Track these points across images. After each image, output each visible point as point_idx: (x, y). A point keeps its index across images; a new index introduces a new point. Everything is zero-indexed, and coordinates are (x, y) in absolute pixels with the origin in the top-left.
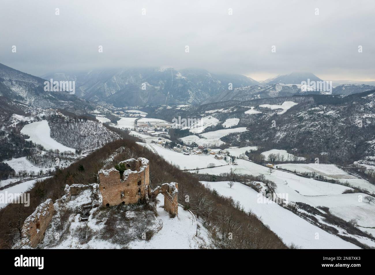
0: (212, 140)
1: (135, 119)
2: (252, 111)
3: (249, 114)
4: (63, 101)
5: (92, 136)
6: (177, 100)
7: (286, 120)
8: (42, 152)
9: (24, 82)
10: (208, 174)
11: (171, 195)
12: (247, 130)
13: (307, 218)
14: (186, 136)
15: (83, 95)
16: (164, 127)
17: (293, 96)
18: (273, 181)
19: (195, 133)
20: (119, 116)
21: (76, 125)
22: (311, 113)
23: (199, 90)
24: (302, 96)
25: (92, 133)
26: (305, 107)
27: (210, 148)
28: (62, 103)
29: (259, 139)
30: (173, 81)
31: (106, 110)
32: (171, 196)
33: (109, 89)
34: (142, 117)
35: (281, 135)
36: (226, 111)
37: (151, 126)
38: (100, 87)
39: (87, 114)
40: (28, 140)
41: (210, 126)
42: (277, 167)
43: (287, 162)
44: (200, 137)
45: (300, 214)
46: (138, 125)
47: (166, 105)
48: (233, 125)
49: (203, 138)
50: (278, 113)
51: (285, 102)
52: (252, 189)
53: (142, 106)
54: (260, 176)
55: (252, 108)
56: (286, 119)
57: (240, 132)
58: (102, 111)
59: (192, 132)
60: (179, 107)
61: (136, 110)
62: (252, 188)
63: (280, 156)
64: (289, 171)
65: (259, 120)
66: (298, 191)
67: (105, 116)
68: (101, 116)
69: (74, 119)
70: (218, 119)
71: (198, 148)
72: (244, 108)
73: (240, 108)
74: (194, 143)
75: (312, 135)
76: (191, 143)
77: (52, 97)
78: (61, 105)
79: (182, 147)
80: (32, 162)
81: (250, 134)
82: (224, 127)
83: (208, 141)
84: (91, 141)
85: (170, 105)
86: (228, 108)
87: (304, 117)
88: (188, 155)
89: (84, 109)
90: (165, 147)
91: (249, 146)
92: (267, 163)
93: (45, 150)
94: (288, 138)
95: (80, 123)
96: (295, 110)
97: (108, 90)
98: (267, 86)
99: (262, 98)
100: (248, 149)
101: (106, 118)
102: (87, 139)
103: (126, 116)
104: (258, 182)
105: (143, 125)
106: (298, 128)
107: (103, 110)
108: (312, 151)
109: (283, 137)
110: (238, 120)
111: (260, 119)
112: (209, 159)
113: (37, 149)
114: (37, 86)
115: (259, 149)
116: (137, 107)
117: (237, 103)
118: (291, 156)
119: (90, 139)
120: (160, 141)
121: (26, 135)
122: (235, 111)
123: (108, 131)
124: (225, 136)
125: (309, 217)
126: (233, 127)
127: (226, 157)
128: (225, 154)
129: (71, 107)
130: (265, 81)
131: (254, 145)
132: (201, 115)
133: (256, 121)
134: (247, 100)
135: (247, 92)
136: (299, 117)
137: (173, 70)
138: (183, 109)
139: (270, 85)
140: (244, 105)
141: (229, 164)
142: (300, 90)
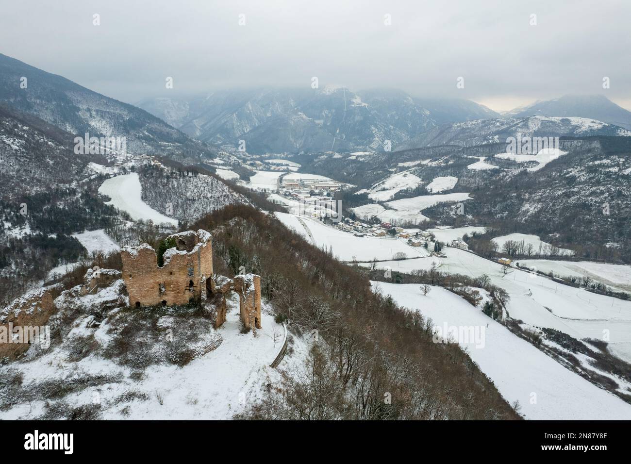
0: (406, 213)
1: (280, 174)
2: (481, 165)
3: (475, 170)
4: (165, 143)
5: (205, 199)
6: (351, 144)
7: (543, 181)
8: (127, 223)
9: (108, 112)
10: (391, 270)
13: (561, 357)
14: (361, 205)
15: (198, 133)
16: (326, 188)
17: (560, 139)
18: (503, 288)
19: (377, 201)
20: (254, 169)
21: (181, 182)
22: (592, 170)
23: (391, 126)
24: (578, 139)
26: (581, 160)
27: (401, 226)
28: (165, 146)
29: (490, 214)
30: (345, 110)
31: (233, 159)
32: (245, 296)
33: (240, 123)
34: (291, 170)
35: (530, 208)
36: (434, 164)
37: (304, 186)
38: (226, 120)
39: (202, 164)
40: (108, 203)
41: (405, 188)
42: (518, 264)
43: (537, 257)
44: (386, 208)
45: (547, 349)
46: (283, 185)
47: (332, 151)
48: (446, 189)
49: (390, 208)
50: (529, 170)
51: (544, 150)
52: (464, 300)
53: (293, 153)
54: (481, 279)
55: (482, 158)
56: (542, 179)
57: (456, 201)
58: (227, 160)
59: (374, 199)
60: (354, 155)
61: (283, 159)
62: (464, 298)
63: (525, 245)
64: (539, 273)
65: (494, 181)
66: (550, 308)
67: (230, 169)
68: (224, 168)
69: (177, 172)
70: (420, 178)
71: (380, 226)
72: (466, 158)
73: (460, 158)
74: (375, 216)
75: (591, 211)
76: (369, 218)
77: (149, 136)
78: (161, 149)
80: (112, 237)
81: (474, 206)
82: (429, 191)
83: (399, 215)
84: (202, 207)
85: (339, 152)
86: (438, 158)
87: (578, 177)
88: (362, 236)
89: (199, 157)
90: (324, 223)
91: (472, 226)
92: (501, 257)
93: (131, 220)
94: (544, 213)
95: (187, 178)
96: (561, 165)
97: (238, 126)
98: (513, 121)
100: (469, 231)
101: (233, 172)
102: (196, 205)
103: (264, 169)
104: (476, 289)
105: (291, 185)
106: (563, 197)
107: (229, 159)
108: (589, 239)
109: (534, 212)
110: (455, 180)
111: (494, 178)
112: (398, 245)
113: (120, 218)
114: (127, 119)
115: (488, 231)
116: (284, 154)
117: (454, 150)
118: (545, 247)
121: (105, 196)
122: (451, 164)
123: (230, 193)
124: (429, 206)
125: (565, 355)
126: (445, 192)
127: (428, 243)
128: (427, 238)
129: (177, 153)
130: (511, 111)
131: (481, 224)
132: (391, 170)
133: (488, 182)
134: (474, 144)
135: (476, 130)
136: (568, 177)
137: (347, 91)
138: (361, 158)
139: (517, 118)
140: (467, 154)
141: (431, 256)
142: (577, 127)
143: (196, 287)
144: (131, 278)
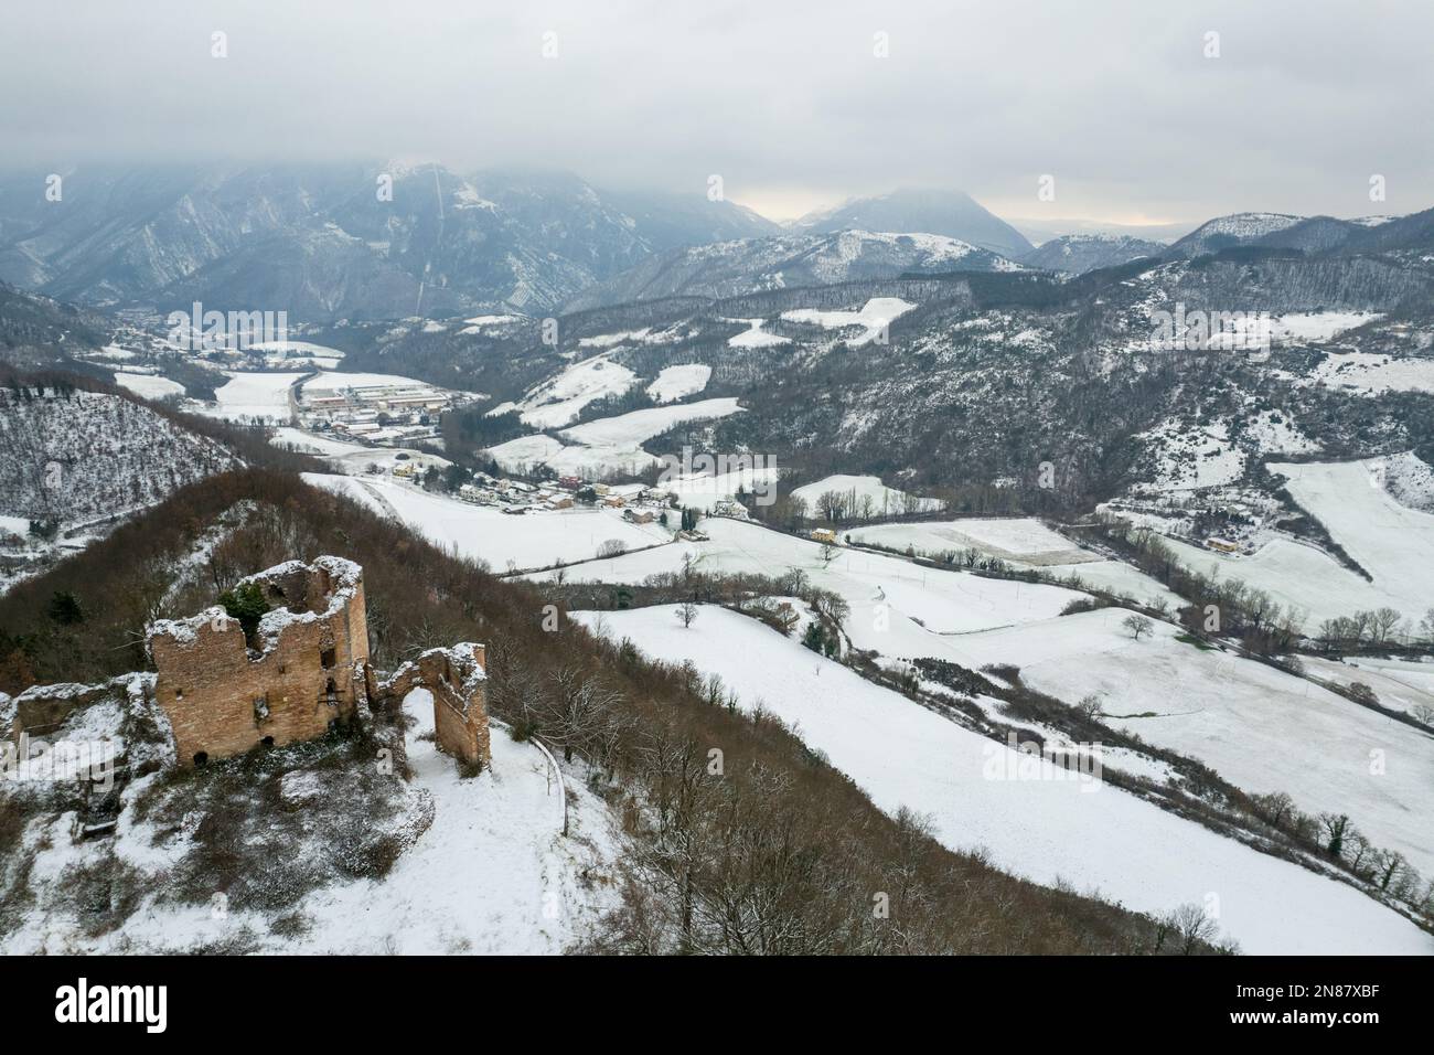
0: (611, 451)
1: (294, 377)
2: (755, 337)
3: (744, 347)
5: (104, 457)
6: (463, 298)
7: (877, 366)
10: (599, 582)
11: (461, 693)
12: (741, 409)
13: (952, 709)
14: (506, 439)
15: (39, 279)
16: (416, 405)
17: (898, 279)
18: (834, 591)
19: (542, 428)
20: (222, 369)
21: (22, 415)
22: (961, 339)
23: (551, 254)
24: (932, 277)
25: (104, 445)
26: (941, 319)
27: (603, 482)
29: (784, 440)
30: (442, 217)
31: (161, 346)
32: (458, 695)
33: (166, 251)
34: (320, 367)
35: (858, 422)
36: (658, 338)
37: (362, 404)
38: (122, 244)
39: (69, 362)
41: (601, 395)
42: (848, 537)
43: (881, 519)
44: (565, 442)
45: (928, 699)
46: (307, 405)
47: (419, 316)
48: (688, 391)
49: (574, 443)
50: (849, 343)
51: (873, 302)
52: (765, 626)
53: (320, 325)
54: (789, 577)
55: (757, 323)
56: (875, 362)
57: (713, 417)
58: (143, 349)
59: (534, 424)
60: (473, 325)
61: (296, 339)
62: (762, 621)
63: (857, 498)
64: (889, 551)
65: (785, 370)
66: (920, 619)
67: (156, 372)
68: (138, 369)
70: (631, 370)
71: (557, 486)
72: (725, 323)
73: (711, 323)
74: (543, 464)
75: (964, 419)
76: (529, 468)
79: (494, 484)
81: (750, 425)
82: (654, 398)
83: (594, 457)
85: (437, 317)
86: (665, 324)
87: (939, 354)
88: (521, 512)
89: (56, 343)
90: (427, 488)
92: (815, 528)
94: (884, 430)
95: (41, 404)
96: (907, 331)
97: (162, 258)
98: (809, 240)
99: (793, 285)
101: (164, 380)
102: (79, 472)
103: (251, 368)
104: (782, 600)
105: (327, 402)
106: (917, 396)
107: (148, 346)
108: (967, 475)
109: (866, 430)
110: (706, 370)
111: (784, 364)
112: (603, 525)
115: (783, 476)
116: (296, 327)
117: (698, 307)
118: (894, 498)
119: (95, 471)
120: (403, 465)
122: (694, 337)
123: (177, 435)
124: (658, 433)
125: (959, 704)
126: (689, 399)
127: (666, 512)
128: (662, 504)
130: (801, 220)
132: (565, 355)
133: (772, 372)
134: (736, 293)
135: (737, 261)
136: (921, 355)
137: (442, 171)
138: (493, 331)
139: (819, 236)
140: (724, 315)
141: (676, 540)
142: (925, 253)
143: (343, 692)
144: (180, 698)
